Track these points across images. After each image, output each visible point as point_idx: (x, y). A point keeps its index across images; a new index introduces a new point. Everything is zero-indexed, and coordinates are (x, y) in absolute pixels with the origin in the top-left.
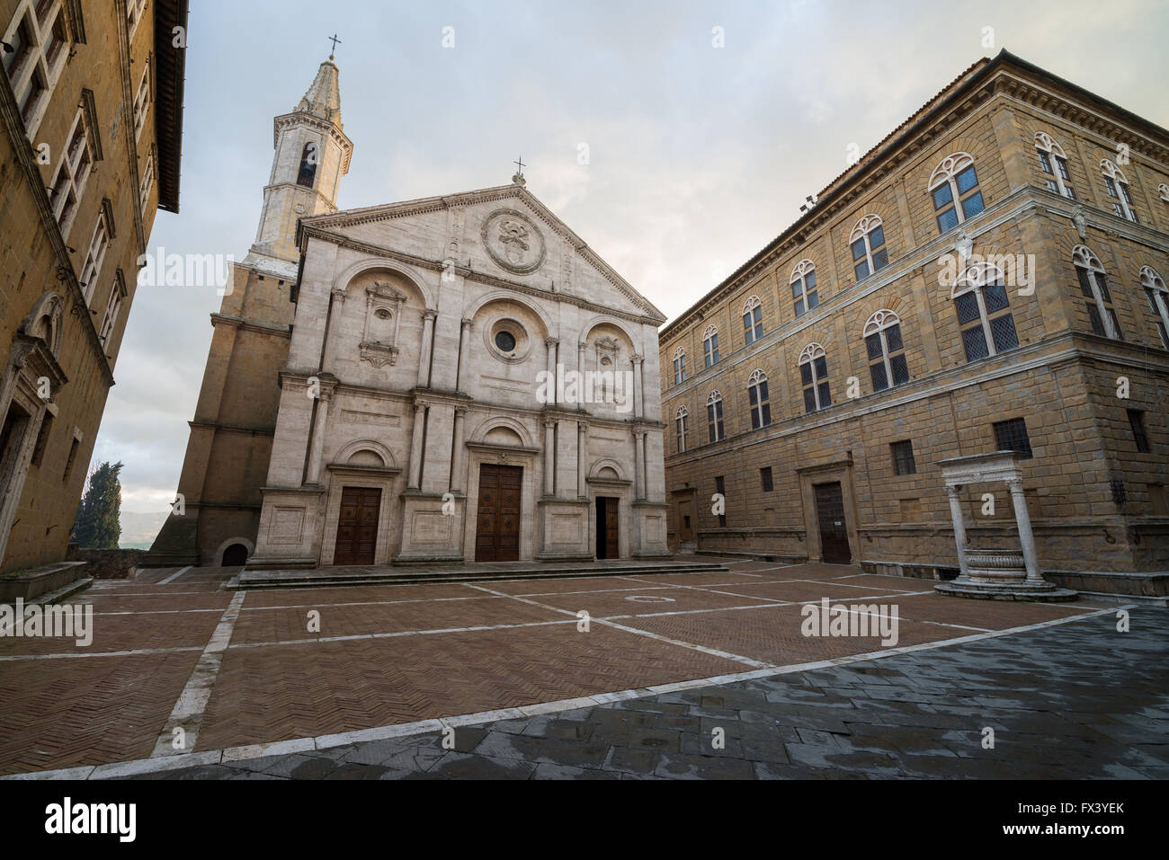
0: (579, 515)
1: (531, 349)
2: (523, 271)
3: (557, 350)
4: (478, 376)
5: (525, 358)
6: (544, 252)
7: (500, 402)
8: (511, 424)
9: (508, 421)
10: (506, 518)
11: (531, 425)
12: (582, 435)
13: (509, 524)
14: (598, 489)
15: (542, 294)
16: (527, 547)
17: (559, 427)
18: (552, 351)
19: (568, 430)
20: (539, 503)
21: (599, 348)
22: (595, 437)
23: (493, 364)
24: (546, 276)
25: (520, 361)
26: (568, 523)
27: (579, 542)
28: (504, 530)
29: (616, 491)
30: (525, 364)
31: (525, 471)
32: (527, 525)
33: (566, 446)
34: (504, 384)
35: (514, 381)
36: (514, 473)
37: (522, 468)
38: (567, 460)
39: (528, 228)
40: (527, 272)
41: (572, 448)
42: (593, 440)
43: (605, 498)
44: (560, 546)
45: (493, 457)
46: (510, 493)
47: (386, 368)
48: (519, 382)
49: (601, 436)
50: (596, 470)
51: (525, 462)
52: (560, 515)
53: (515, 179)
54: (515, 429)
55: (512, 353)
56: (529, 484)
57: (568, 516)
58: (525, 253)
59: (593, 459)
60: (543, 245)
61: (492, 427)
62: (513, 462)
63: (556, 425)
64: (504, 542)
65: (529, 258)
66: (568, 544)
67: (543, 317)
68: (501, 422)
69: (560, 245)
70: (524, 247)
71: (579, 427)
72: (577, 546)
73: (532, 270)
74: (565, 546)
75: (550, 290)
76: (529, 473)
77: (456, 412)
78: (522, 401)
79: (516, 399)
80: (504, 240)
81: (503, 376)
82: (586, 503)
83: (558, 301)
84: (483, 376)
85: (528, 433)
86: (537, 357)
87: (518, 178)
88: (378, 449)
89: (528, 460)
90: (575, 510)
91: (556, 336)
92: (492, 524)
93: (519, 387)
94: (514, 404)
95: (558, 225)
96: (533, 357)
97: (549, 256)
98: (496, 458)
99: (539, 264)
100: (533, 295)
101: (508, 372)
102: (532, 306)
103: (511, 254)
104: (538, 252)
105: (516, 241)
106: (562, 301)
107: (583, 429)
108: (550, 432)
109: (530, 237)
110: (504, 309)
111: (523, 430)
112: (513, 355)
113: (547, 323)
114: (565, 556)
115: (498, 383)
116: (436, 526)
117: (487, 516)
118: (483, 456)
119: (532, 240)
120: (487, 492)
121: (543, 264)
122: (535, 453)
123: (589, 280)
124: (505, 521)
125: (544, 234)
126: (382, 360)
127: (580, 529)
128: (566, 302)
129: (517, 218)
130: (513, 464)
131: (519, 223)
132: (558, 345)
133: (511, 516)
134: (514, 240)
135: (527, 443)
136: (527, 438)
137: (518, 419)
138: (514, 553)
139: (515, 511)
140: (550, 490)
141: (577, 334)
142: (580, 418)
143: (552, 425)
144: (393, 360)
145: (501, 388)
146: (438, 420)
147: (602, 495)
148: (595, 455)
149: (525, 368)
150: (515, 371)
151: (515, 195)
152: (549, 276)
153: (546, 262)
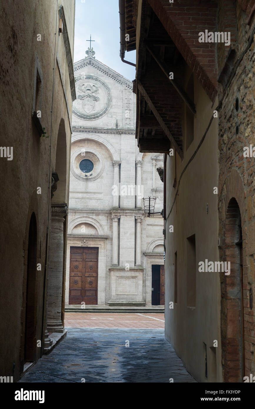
0: (136, 277)
1: (102, 170)
2: (95, 117)
3: (120, 168)
5: (99, 176)
6: (110, 100)
7: (82, 207)
8: (89, 221)
9: (87, 219)
10: (89, 279)
11: (103, 220)
12: (139, 225)
13: (91, 283)
14: (153, 260)
15: (108, 131)
16: (101, 296)
17: (121, 221)
18: (116, 169)
19: (128, 223)
20: (109, 269)
21: (154, 162)
22: (151, 225)
23: (77, 183)
24: (112, 117)
25: (95, 179)
26: (128, 282)
27: (136, 294)
28: (88, 286)
30: (98, 180)
31: (100, 250)
32: (101, 284)
33: (125, 233)
34: (85, 195)
35: (91, 193)
36: (93, 251)
37: (98, 248)
38: (127, 241)
39: (99, 84)
40: (97, 117)
41: (131, 234)
42: (150, 227)
43: (160, 265)
44: (122, 296)
45: (78, 242)
46: (91, 264)
48: (95, 193)
49: (156, 224)
50: (152, 247)
51: (100, 244)
52: (122, 277)
53: (87, 52)
54: (93, 224)
55: (90, 173)
56: (103, 258)
57: (127, 278)
58: (97, 103)
59: (150, 240)
60: (109, 94)
61: (77, 224)
62: (91, 244)
63: (119, 219)
64: (88, 294)
65: (99, 106)
66: (128, 295)
67: (109, 147)
68: (84, 220)
69: (122, 91)
70: (96, 99)
71: (136, 220)
72: (134, 296)
73: (101, 115)
74: (125, 296)
75: (115, 128)
76: (102, 251)
78: (97, 204)
79: (93, 204)
80: (81, 98)
81: (83, 190)
82: (141, 270)
83: (120, 134)
85: (101, 226)
86: (107, 174)
89: (102, 243)
90: (133, 274)
91: (118, 159)
92: (80, 283)
93: (95, 196)
94: (91, 208)
95: (119, 78)
96: (104, 174)
97: (114, 102)
98: (80, 243)
99: (106, 110)
100: (101, 133)
101: (87, 187)
102: (101, 141)
103: (87, 107)
104: (106, 101)
105: (90, 96)
106: (122, 133)
107: (139, 221)
108: (115, 224)
109: (100, 91)
110: (83, 145)
111: (98, 224)
112: (91, 175)
113: (112, 151)
114: (125, 303)
115: (80, 195)
117: (77, 278)
118: (72, 242)
119: (102, 94)
120: (76, 264)
121: (109, 109)
122: (106, 239)
124: (88, 281)
125: (110, 87)
127: (137, 286)
128: (125, 133)
129: (90, 80)
130: (92, 246)
131: (91, 83)
132: (120, 165)
133: (92, 278)
134: (89, 96)
135: (101, 233)
136: (101, 229)
137: (94, 217)
138: (94, 300)
139: (94, 275)
140: (115, 262)
141: (134, 155)
142: (136, 214)
143: (116, 220)
145: (83, 198)
147: (157, 264)
148: (151, 237)
149: (99, 182)
150: (92, 186)
151: (87, 64)
152: (114, 116)
153: (112, 107)
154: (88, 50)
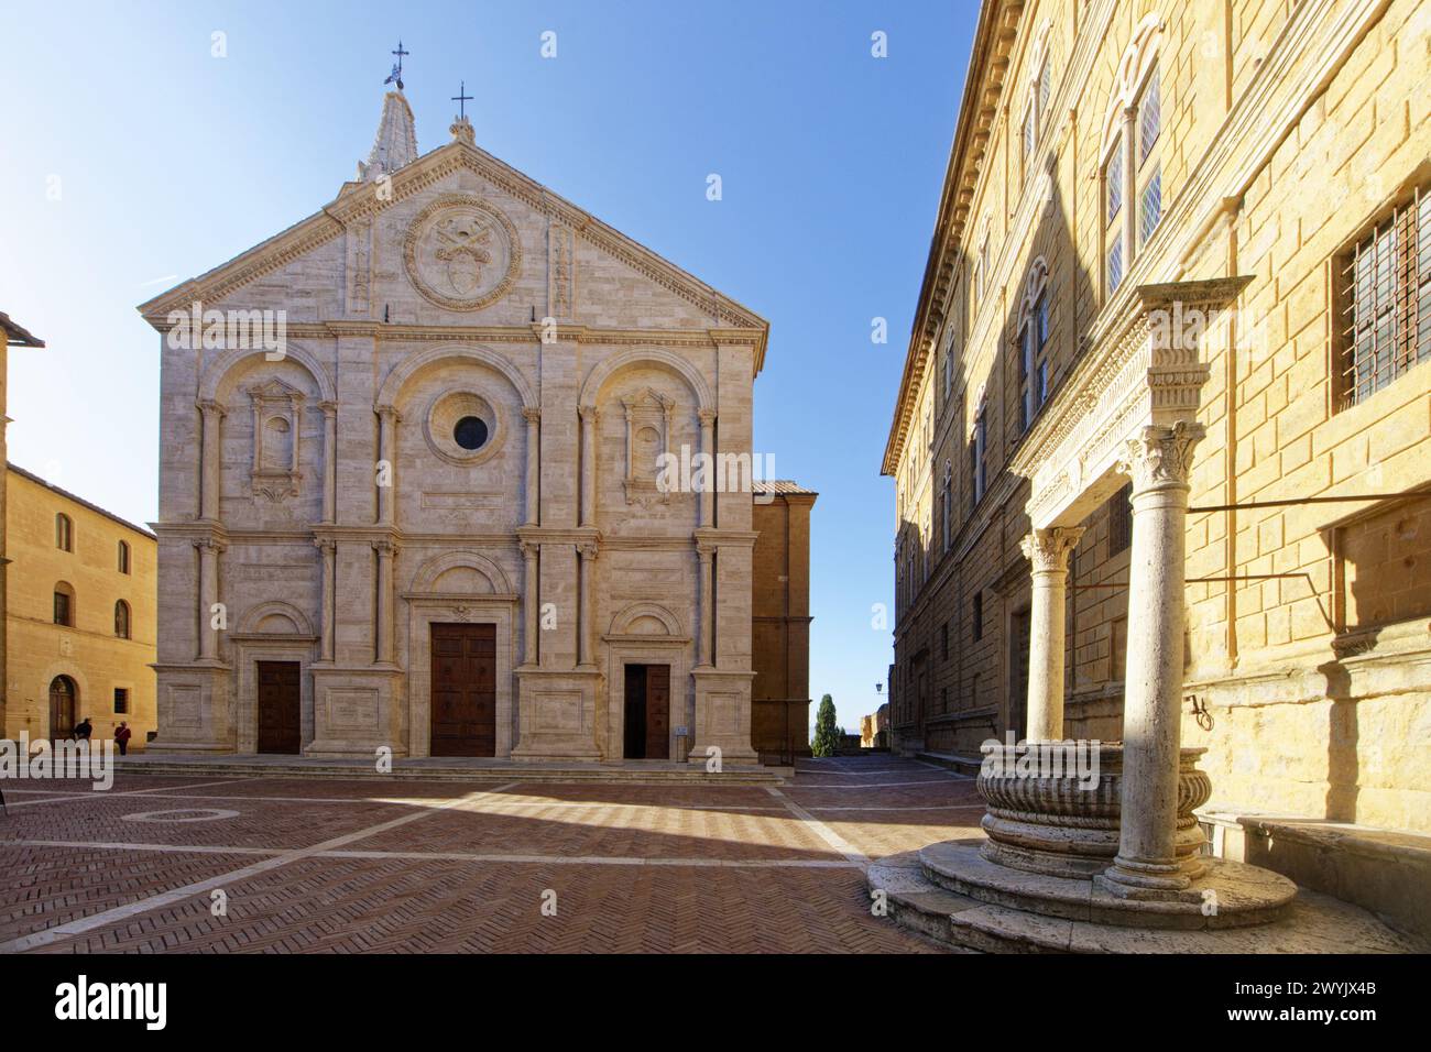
0: (580, 692)
3: (539, 427)
4: (418, 494)
7: (455, 528)
8: (473, 560)
9: (468, 556)
10: (478, 698)
11: (504, 558)
12: (588, 566)
13: (481, 707)
14: (626, 653)
16: (503, 738)
17: (543, 555)
18: (532, 430)
19: (558, 561)
20: (515, 674)
22: (622, 570)
23: (441, 471)
24: (521, 301)
25: (489, 459)
26: (559, 704)
27: (579, 732)
29: (662, 653)
30: (493, 462)
31: (498, 631)
32: (501, 708)
33: (554, 586)
34: (462, 500)
35: (475, 493)
36: (481, 633)
37: (494, 626)
41: (566, 589)
43: (645, 665)
44: (546, 738)
45: (448, 612)
46: (480, 663)
47: (288, 501)
48: (485, 494)
50: (625, 619)
51: (499, 617)
52: (544, 693)
54: (481, 568)
55: (478, 450)
56: (505, 649)
57: (559, 694)
61: (444, 568)
62: (476, 616)
63: (539, 553)
64: (476, 731)
66: (558, 735)
67: (514, 376)
68: (459, 560)
69: (547, 233)
71: (579, 555)
72: (575, 737)
74: (553, 738)
75: (528, 325)
76: (504, 632)
77: (376, 551)
78: (490, 523)
79: (481, 521)
80: (443, 257)
81: (458, 488)
83: (540, 341)
84: (427, 494)
85: (502, 573)
86: (512, 447)
87: (463, 128)
88: (289, 612)
89: (502, 612)
90: (573, 685)
91: (535, 406)
92: (456, 707)
93: (486, 501)
94: (476, 529)
96: (506, 449)
97: (526, 261)
98: (452, 613)
101: (465, 481)
102: (490, 359)
107: (588, 556)
108: (530, 565)
111: (493, 568)
112: (480, 455)
113: (520, 385)
115: (450, 501)
116: (360, 709)
117: (449, 696)
118: (431, 612)
120: (444, 662)
122: (512, 602)
123: (607, 287)
124: (477, 702)
125: (513, 220)
126: (281, 491)
127: (581, 714)
130: (479, 621)
132: (539, 420)
133: (485, 695)
135: (500, 587)
136: (500, 580)
137: (483, 551)
138: (488, 745)
139: (489, 687)
140: (530, 655)
141: (574, 393)
142: (581, 540)
144: (294, 488)
145: (456, 508)
146: (349, 565)
147: (638, 661)
148: (622, 598)
149: (495, 468)
150: (478, 477)
151: (458, 164)
152: (526, 299)
153: (521, 275)
154: (455, 123)
